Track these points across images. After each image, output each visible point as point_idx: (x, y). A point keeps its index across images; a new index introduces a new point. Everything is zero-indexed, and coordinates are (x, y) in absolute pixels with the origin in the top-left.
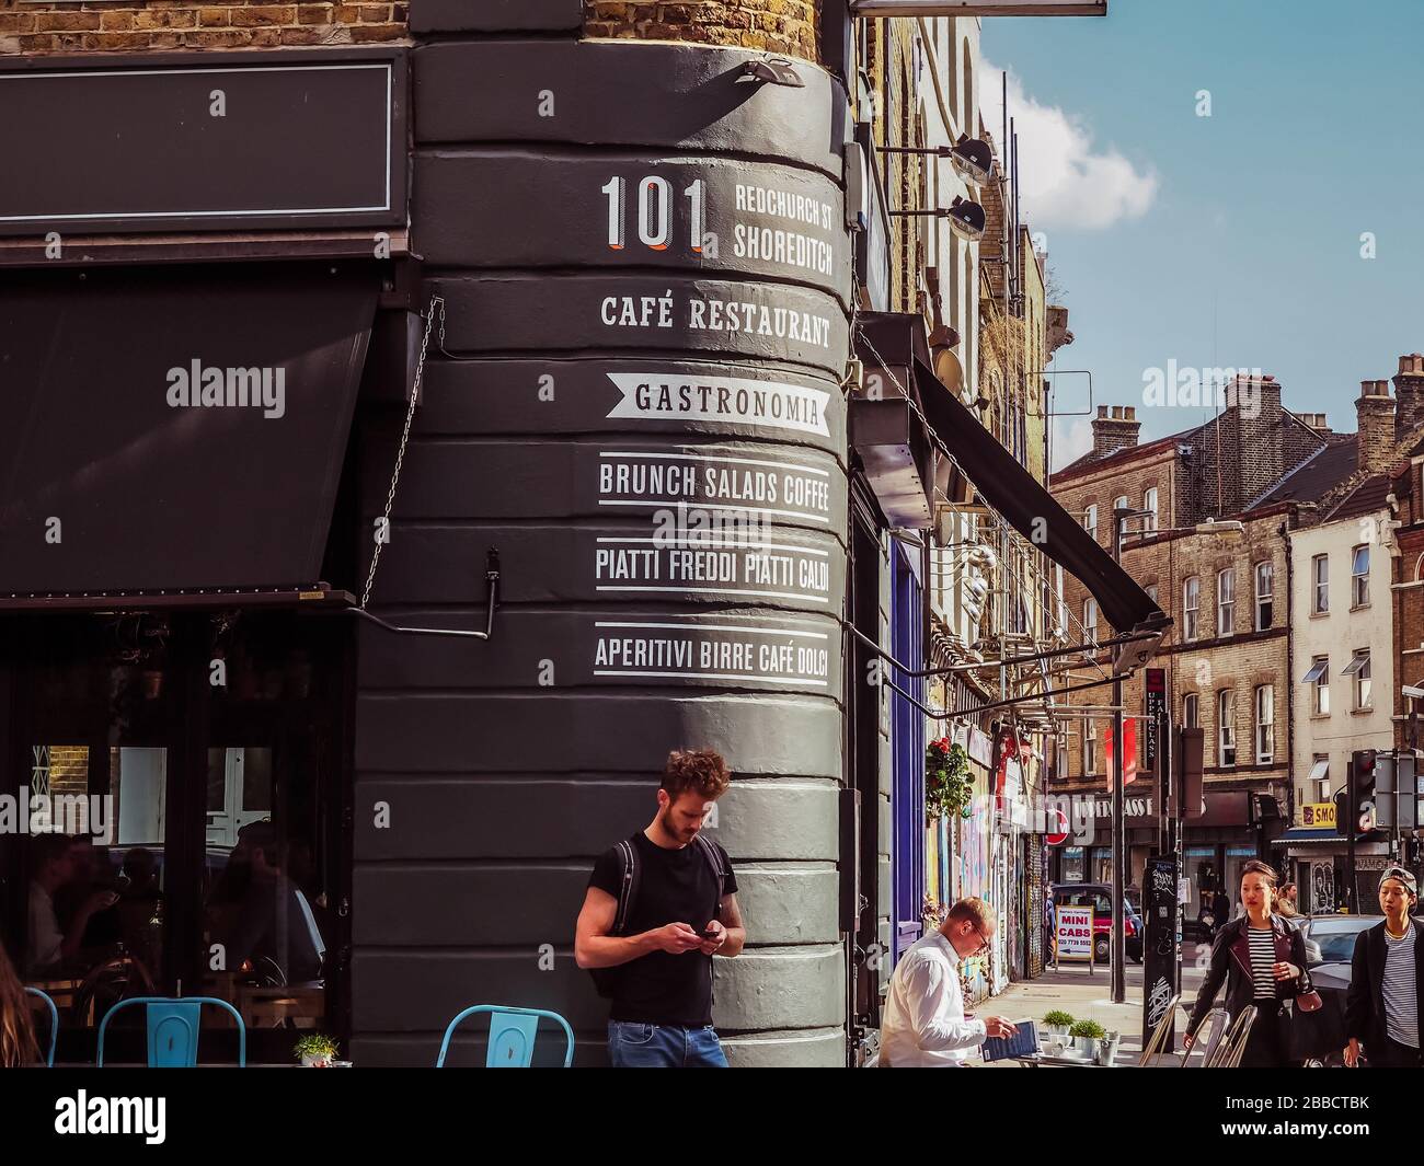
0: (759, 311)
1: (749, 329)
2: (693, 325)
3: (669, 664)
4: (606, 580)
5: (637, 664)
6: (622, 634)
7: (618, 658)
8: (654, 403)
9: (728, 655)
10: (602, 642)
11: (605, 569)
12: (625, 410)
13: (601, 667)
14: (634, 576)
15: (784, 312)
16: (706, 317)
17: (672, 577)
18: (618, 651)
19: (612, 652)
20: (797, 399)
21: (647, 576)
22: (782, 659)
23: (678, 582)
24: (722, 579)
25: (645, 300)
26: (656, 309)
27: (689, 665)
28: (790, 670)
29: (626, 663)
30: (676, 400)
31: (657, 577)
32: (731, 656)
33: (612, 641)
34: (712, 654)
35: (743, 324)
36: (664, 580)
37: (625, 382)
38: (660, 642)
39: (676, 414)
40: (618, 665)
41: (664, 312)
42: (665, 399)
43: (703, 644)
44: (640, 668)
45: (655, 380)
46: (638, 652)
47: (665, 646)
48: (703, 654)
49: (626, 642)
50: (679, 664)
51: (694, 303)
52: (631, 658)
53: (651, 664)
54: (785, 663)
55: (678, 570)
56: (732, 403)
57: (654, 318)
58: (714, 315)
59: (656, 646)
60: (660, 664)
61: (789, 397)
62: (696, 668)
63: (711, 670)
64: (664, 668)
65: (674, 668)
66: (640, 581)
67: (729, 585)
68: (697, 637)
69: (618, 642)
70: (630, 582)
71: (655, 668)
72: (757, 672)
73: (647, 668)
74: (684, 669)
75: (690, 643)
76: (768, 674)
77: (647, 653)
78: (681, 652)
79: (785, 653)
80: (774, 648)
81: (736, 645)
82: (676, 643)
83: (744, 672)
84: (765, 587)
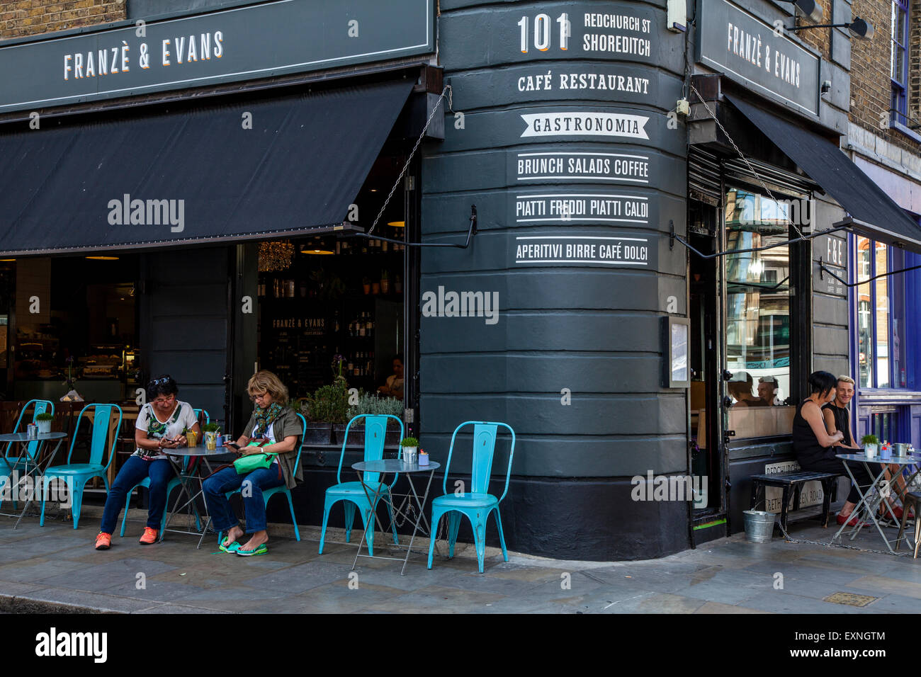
0: (598, 78)
1: (592, 87)
2: (562, 87)
3: (550, 256)
4: (521, 217)
5: (535, 256)
6: (528, 242)
7: (527, 254)
8: (542, 128)
9: (581, 251)
10: (519, 246)
11: (521, 211)
12: (529, 133)
13: (519, 259)
14: (533, 214)
15: (614, 77)
16: (569, 83)
17: (552, 213)
18: (526, 251)
19: (524, 251)
20: (623, 121)
21: (540, 214)
22: (614, 252)
23: (555, 216)
24: (577, 213)
25: (538, 77)
26: (543, 81)
27: (561, 256)
28: (618, 257)
29: (530, 256)
30: (553, 126)
31: (544, 214)
32: (583, 251)
33: (524, 246)
34: (572, 251)
35: (589, 84)
36: (548, 215)
37: (528, 118)
38: (546, 246)
39: (553, 133)
40: (527, 258)
41: (547, 82)
42: (548, 125)
43: (568, 246)
44: (537, 259)
45: (542, 117)
46: (535, 251)
47: (548, 248)
48: (568, 251)
49: (530, 246)
50: (555, 256)
51: (562, 76)
52: (532, 254)
53: (542, 256)
54: (615, 254)
55: (554, 210)
56: (582, 125)
57: (542, 86)
58: (573, 81)
59: (544, 248)
60: (546, 256)
61: (617, 120)
62: (564, 257)
63: (572, 258)
64: (548, 258)
65: (553, 258)
66: (537, 216)
67: (582, 216)
68: (564, 243)
69: (526, 246)
70: (532, 217)
71: (544, 258)
72: (598, 258)
73: (540, 259)
74: (558, 258)
75: (561, 246)
76: (605, 259)
77: (540, 251)
78: (557, 250)
79: (615, 249)
80: (609, 246)
81: (585, 246)
82: (554, 245)
83: (591, 259)
84: (603, 216)
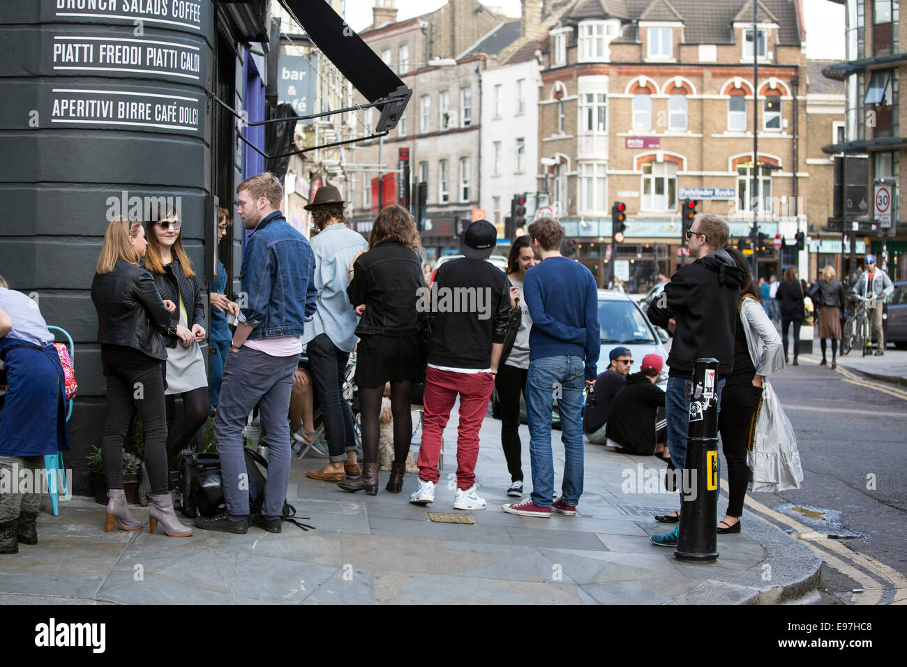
3: (98, 116)
4: (60, 63)
5: (78, 115)
6: (69, 96)
7: (67, 111)
9: (135, 111)
10: (57, 101)
11: (59, 56)
13: (56, 117)
14: (77, 61)
17: (101, 61)
18: (66, 107)
19: (63, 108)
21: (85, 61)
22: (169, 113)
23: (105, 64)
24: (132, 63)
27: (111, 116)
28: (174, 121)
29: (71, 115)
31: (91, 61)
32: (137, 111)
33: (63, 101)
34: (125, 110)
36: (96, 63)
38: (93, 102)
40: (66, 116)
43: (120, 103)
44: (80, 118)
46: (79, 108)
47: (96, 104)
48: (120, 109)
49: (72, 101)
50: (105, 115)
52: (75, 111)
53: (87, 115)
54: (171, 116)
55: (105, 57)
59: (90, 104)
60: (93, 115)
62: (115, 118)
63: (124, 120)
64: (95, 118)
65: (101, 118)
66: (81, 63)
67: (136, 67)
68: (116, 99)
69: (67, 101)
70: (74, 64)
71: (90, 118)
72: (153, 121)
73: (85, 118)
74: (108, 118)
75: (112, 103)
76: (160, 122)
77: (85, 108)
78: (106, 108)
79: (171, 110)
80: (164, 106)
81: (140, 104)
82: (103, 102)
83: (145, 121)
84: (159, 68)
